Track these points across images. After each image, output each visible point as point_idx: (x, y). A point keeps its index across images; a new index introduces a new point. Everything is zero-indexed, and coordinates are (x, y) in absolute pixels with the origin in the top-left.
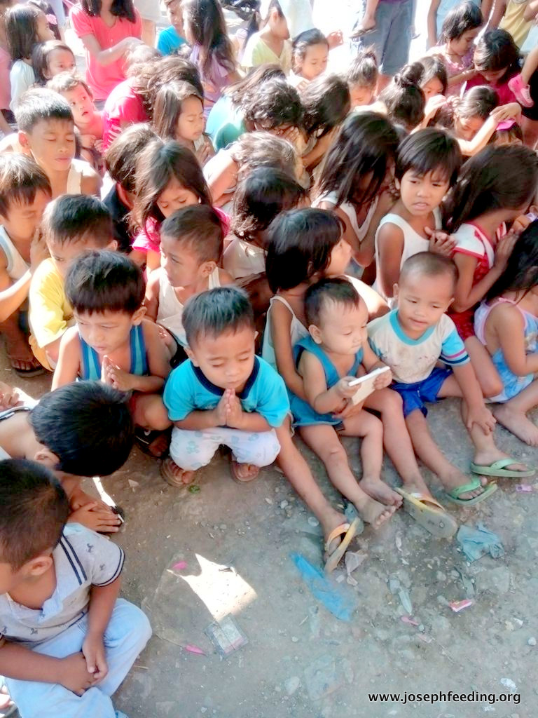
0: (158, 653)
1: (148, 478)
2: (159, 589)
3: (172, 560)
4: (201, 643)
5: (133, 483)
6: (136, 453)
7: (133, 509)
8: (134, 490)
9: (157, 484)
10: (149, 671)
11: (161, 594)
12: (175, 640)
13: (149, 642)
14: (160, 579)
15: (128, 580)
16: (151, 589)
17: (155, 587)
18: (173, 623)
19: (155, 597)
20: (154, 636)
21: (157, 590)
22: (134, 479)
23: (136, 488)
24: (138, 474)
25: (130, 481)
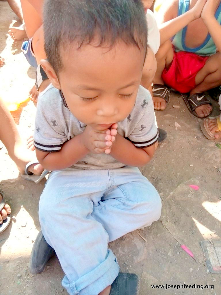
0: (159, 235)
1: (188, 126)
2: (173, 193)
3: (189, 180)
4: (195, 249)
5: (177, 125)
6: (185, 110)
7: (172, 138)
8: (176, 129)
9: (194, 132)
10: (147, 243)
11: (173, 197)
12: (174, 234)
13: (154, 223)
14: (176, 187)
15: (154, 176)
16: (168, 190)
17: (171, 190)
18: (176, 221)
19: (169, 197)
20: (160, 221)
21: (172, 193)
22: (179, 123)
23: (179, 128)
24: (182, 121)
25: (176, 123)
